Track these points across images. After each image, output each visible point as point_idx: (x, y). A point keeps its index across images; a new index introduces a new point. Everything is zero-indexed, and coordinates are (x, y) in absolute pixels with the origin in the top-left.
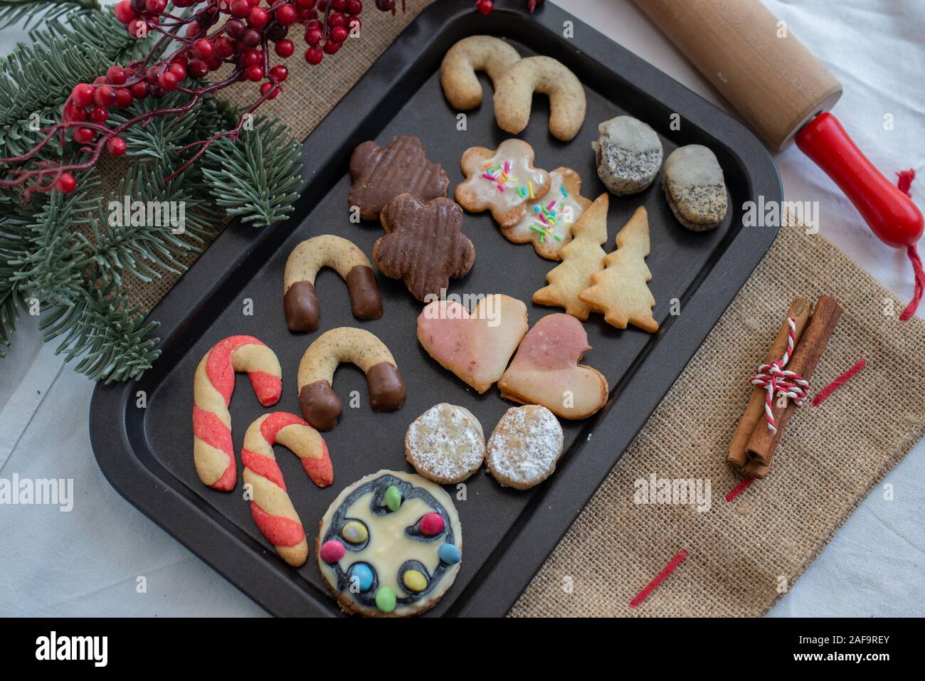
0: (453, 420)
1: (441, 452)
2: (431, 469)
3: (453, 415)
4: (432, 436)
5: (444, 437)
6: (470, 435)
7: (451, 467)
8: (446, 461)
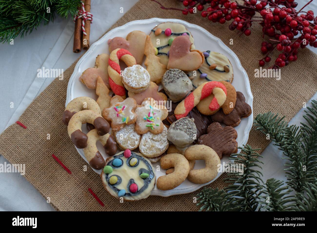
0: (140, 70)
1: (133, 78)
2: (129, 83)
3: (141, 68)
4: (132, 73)
5: (136, 74)
6: (145, 76)
7: (136, 84)
8: (135, 81)
